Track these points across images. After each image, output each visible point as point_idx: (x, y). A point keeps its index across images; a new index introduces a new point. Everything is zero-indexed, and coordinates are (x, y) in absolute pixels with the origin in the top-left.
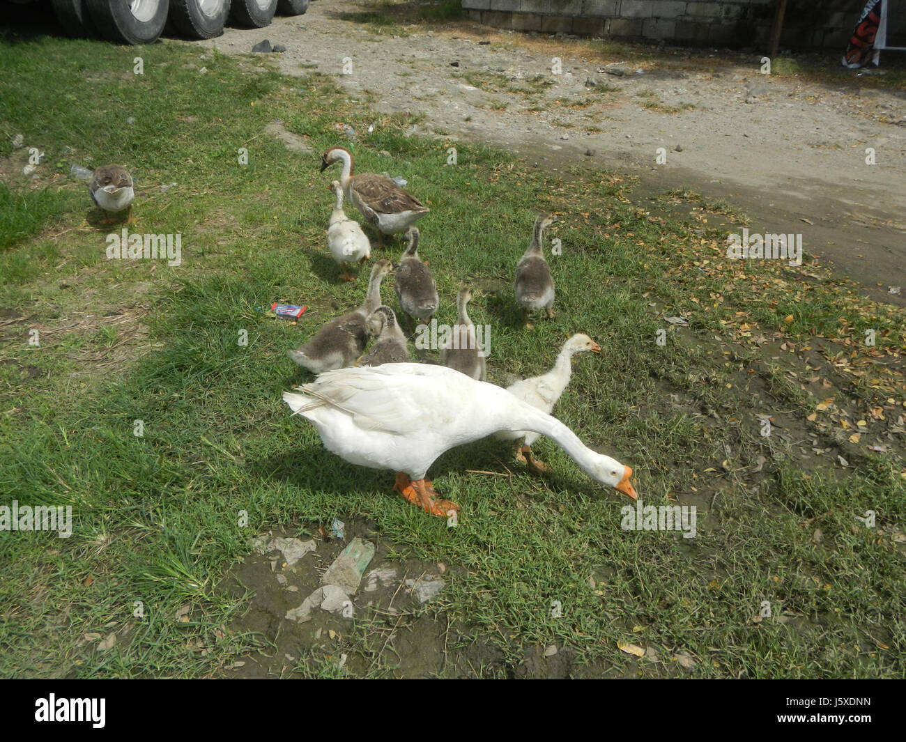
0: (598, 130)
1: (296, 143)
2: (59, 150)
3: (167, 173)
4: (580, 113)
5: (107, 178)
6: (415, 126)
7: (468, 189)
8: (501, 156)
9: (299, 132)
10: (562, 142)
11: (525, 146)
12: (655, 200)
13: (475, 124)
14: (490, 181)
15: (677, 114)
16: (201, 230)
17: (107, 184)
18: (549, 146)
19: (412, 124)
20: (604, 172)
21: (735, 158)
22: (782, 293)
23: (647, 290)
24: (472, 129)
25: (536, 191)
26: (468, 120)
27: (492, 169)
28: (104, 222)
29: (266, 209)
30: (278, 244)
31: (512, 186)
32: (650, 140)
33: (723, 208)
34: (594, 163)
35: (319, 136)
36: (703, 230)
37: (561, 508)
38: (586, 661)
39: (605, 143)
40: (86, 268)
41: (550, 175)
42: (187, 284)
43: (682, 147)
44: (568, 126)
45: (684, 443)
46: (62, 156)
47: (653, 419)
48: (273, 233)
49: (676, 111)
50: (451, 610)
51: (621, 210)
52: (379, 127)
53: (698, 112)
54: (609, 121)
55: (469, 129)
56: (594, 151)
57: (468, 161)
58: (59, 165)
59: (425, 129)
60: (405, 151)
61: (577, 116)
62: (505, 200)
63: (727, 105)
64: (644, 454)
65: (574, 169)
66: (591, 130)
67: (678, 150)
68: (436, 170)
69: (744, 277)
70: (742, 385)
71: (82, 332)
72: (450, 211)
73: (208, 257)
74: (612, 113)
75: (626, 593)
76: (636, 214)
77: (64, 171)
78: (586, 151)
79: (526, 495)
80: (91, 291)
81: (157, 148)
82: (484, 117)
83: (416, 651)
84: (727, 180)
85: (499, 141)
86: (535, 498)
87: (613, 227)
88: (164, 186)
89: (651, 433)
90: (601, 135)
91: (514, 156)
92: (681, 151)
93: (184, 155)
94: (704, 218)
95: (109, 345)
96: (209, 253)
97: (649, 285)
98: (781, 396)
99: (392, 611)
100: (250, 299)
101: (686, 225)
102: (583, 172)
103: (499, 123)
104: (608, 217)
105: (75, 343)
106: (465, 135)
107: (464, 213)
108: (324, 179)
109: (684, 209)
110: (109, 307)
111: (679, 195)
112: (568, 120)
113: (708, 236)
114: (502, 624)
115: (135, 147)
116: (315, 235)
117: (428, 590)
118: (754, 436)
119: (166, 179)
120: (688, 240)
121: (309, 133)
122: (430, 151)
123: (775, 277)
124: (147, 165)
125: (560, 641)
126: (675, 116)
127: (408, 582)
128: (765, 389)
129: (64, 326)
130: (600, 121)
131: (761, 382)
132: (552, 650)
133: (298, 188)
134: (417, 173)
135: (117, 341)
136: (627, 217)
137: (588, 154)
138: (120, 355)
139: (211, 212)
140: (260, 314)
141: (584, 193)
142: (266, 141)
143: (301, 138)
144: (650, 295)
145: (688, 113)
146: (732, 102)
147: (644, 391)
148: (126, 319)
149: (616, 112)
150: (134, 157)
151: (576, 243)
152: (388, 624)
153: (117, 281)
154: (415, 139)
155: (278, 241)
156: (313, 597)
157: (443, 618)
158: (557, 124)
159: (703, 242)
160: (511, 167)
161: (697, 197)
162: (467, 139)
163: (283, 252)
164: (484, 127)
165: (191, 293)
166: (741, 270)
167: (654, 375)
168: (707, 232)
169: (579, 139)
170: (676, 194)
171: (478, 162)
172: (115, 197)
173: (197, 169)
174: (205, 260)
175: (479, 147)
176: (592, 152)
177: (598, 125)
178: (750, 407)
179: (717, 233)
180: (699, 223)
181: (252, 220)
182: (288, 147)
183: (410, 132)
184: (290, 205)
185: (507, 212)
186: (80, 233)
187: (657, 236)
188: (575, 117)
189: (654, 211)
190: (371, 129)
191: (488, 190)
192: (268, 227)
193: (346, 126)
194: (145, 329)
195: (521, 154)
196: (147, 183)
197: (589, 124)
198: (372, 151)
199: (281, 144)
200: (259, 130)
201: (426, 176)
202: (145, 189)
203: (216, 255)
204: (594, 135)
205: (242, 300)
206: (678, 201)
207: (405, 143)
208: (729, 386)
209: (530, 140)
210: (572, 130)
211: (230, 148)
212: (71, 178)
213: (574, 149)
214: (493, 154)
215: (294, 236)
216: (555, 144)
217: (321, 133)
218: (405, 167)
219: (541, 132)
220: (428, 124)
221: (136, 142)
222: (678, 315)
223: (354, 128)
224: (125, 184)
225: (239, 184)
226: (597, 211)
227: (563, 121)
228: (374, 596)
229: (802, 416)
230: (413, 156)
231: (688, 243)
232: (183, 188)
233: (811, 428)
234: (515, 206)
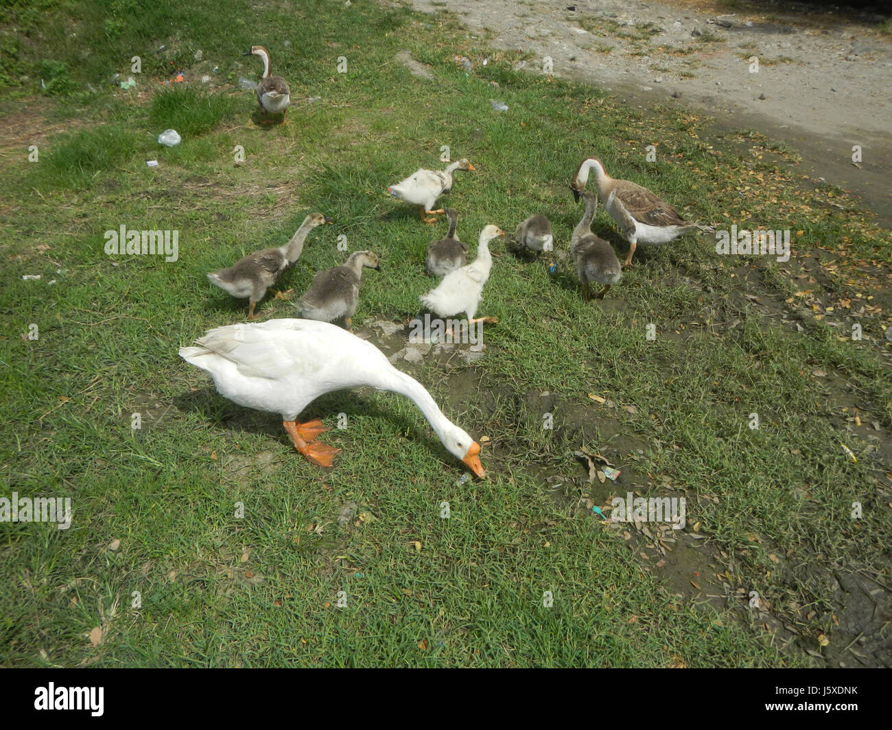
0: (691, 76)
1: (419, 70)
2: (229, 65)
3: (313, 88)
4: (680, 59)
5: (272, 85)
6: (524, 62)
7: (558, 117)
8: (595, 92)
9: (423, 61)
10: (655, 84)
11: (619, 85)
12: (722, 137)
13: (579, 64)
14: (579, 112)
15: (773, 67)
16: (338, 134)
17: (271, 90)
18: (641, 86)
19: (522, 60)
20: (683, 112)
21: (814, 109)
22: (804, 216)
23: (689, 204)
24: (575, 68)
25: (617, 123)
26: (573, 59)
27: (584, 102)
28: (264, 123)
29: (391, 120)
30: (398, 147)
31: (598, 117)
32: (739, 88)
33: (780, 148)
34: (677, 103)
35: (440, 66)
36: (754, 164)
37: (574, 327)
38: (566, 400)
39: (695, 88)
40: (252, 155)
41: (634, 111)
42: (328, 168)
43: (765, 95)
44: (665, 70)
45: (680, 305)
46: (232, 70)
47: (661, 288)
48: (394, 139)
49: (771, 63)
50: (486, 367)
51: (688, 142)
52: (492, 61)
53: (794, 66)
54: (705, 69)
55: (571, 67)
56: (681, 94)
57: (564, 94)
58: (230, 77)
59: (532, 65)
60: (512, 83)
61: (676, 62)
62: (589, 128)
63: (825, 61)
64: (645, 306)
65: (657, 107)
66: (685, 76)
67: (762, 98)
68: (534, 100)
69: (776, 202)
70: (742, 276)
71: (251, 196)
72: (540, 133)
73: (343, 152)
74: (712, 61)
75: (605, 376)
76: (698, 146)
77: (234, 82)
78: (673, 93)
79: (551, 318)
80: (257, 170)
81: (307, 68)
82: (588, 58)
83: (460, 386)
84: (797, 127)
85: (596, 80)
86: (558, 320)
87: (677, 156)
88: (311, 99)
89: (656, 296)
90: (694, 81)
91: (606, 93)
92: (764, 99)
93: (328, 75)
94: (759, 155)
95: (270, 206)
96: (344, 150)
97: (691, 200)
98: (771, 285)
99: (448, 365)
100: (373, 182)
101: (741, 158)
102: (665, 110)
103: (601, 65)
104: (675, 148)
105: (247, 202)
106: (568, 73)
107: (550, 136)
108: (440, 101)
109: (745, 147)
110: (269, 181)
111: (745, 135)
112: (666, 65)
113: (757, 169)
114: (516, 377)
115: (289, 66)
116: (427, 143)
117: (472, 357)
118: (736, 306)
119: (313, 93)
120: (738, 170)
121: (432, 63)
122: (534, 85)
123: (803, 204)
124: (298, 82)
125: (552, 389)
126: (769, 68)
127: (460, 351)
128: (760, 279)
129: (238, 191)
130: (696, 68)
131: (759, 275)
132: (546, 393)
133: (417, 106)
134: (519, 102)
135: (276, 204)
136: (691, 148)
137: (675, 96)
138: (278, 213)
139: (347, 120)
140: (379, 193)
141: (659, 128)
142: (396, 67)
143: (424, 67)
144: (690, 208)
145: (784, 66)
146: (831, 59)
147: (662, 270)
148: (281, 191)
149: (715, 61)
150: (288, 75)
151: (640, 166)
152: (445, 372)
153: (275, 165)
154: (522, 72)
155: (398, 146)
156: (399, 353)
157: (480, 372)
158: (655, 68)
159: (751, 173)
160: (601, 101)
161: (761, 138)
162: (569, 76)
163: (400, 153)
164: (586, 67)
165: (331, 175)
166: (775, 196)
167: (674, 263)
168: (757, 165)
169: (671, 82)
170: (743, 134)
171: (573, 96)
172: (276, 101)
173: (338, 87)
174: (341, 155)
175: (577, 84)
176: (678, 95)
177: (693, 72)
178: (743, 290)
179: (766, 167)
180: (754, 158)
181: (379, 129)
182: (413, 73)
183: (519, 66)
184: (409, 119)
185: (588, 137)
186: (247, 130)
187: (711, 166)
188: (674, 63)
189: (717, 146)
190: (485, 63)
191: (575, 119)
192: (390, 135)
193: (464, 59)
194: (296, 198)
195: (613, 92)
196: (297, 96)
197: (684, 70)
198: (483, 81)
199: (408, 70)
200: (390, 58)
201: (526, 104)
202: (296, 100)
203: (349, 152)
204: (687, 80)
205: (367, 182)
206: (743, 140)
207: (513, 76)
208: (733, 275)
209: (626, 81)
210: (666, 74)
211: (365, 71)
212: (238, 88)
213: (664, 92)
214: (587, 90)
215: (410, 142)
216: (647, 85)
217: (442, 64)
218: (510, 97)
219: (637, 74)
220: (536, 61)
221: (290, 62)
222: (709, 225)
223: (471, 61)
224: (284, 92)
225: (370, 101)
226: (667, 143)
227: (661, 66)
228: (438, 357)
229: (782, 299)
230: (519, 88)
231: (738, 173)
232: (326, 101)
233: (786, 308)
234: (596, 133)
